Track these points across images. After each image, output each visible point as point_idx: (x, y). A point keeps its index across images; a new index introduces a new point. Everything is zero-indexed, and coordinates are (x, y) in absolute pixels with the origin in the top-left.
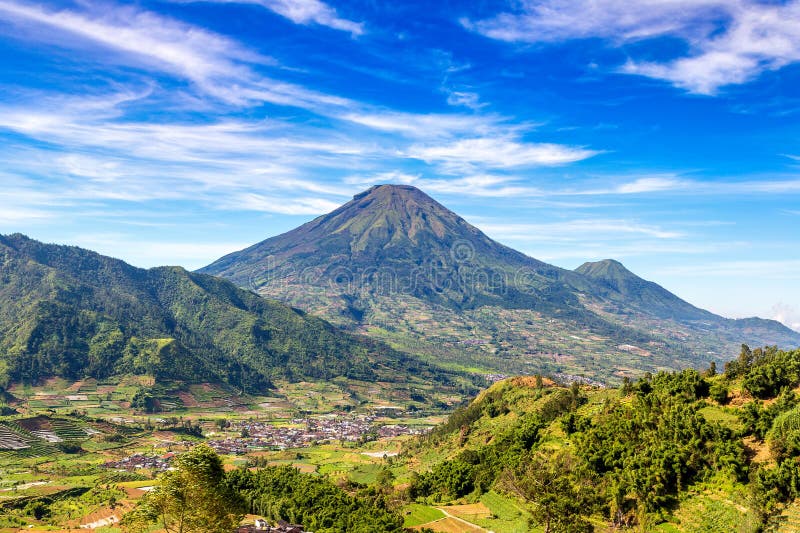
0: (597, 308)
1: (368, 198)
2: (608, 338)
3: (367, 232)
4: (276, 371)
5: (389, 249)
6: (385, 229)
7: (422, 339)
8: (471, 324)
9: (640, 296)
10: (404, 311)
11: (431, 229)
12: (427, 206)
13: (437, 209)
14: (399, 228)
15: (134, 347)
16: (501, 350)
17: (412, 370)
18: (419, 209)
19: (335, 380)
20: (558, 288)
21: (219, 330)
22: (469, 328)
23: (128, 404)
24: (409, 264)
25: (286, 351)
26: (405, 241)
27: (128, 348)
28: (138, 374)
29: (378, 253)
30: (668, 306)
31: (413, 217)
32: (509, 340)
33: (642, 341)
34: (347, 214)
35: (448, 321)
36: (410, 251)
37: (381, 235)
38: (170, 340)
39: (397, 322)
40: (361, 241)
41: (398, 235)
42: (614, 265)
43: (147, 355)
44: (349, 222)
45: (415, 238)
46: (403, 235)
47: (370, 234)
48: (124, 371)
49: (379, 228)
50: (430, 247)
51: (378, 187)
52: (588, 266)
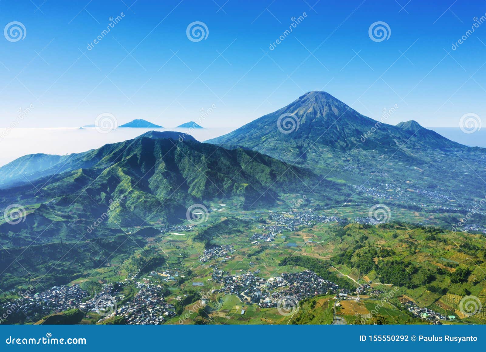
0: (403, 147)
1: (305, 98)
2: (406, 163)
3: (305, 115)
4: (279, 189)
5: (315, 122)
6: (313, 113)
7: (330, 166)
8: (349, 159)
9: (425, 137)
10: (322, 153)
11: (332, 111)
12: (331, 101)
13: (335, 102)
14: (319, 112)
15: (236, 187)
16: (361, 171)
17: (326, 186)
18: (327, 103)
19: (299, 192)
20: (387, 136)
21: (258, 173)
22: (348, 161)
23: (238, 207)
24: (323, 129)
25: (281, 181)
26: (321, 118)
27: (234, 187)
28: (239, 196)
29: (310, 124)
30: (437, 142)
31: (325, 106)
32: (364, 166)
33: (421, 164)
34: (296, 106)
35: (340, 157)
36: (323, 123)
37: (311, 115)
38: (247, 184)
39: (319, 159)
40: (303, 119)
41: (319, 115)
42: (414, 123)
43: (241, 190)
44: (298, 110)
45: (326, 116)
46: (320, 115)
47: (307, 116)
48: (235, 195)
49: (310, 112)
50: (332, 120)
51: (309, 92)
52: (402, 124)
